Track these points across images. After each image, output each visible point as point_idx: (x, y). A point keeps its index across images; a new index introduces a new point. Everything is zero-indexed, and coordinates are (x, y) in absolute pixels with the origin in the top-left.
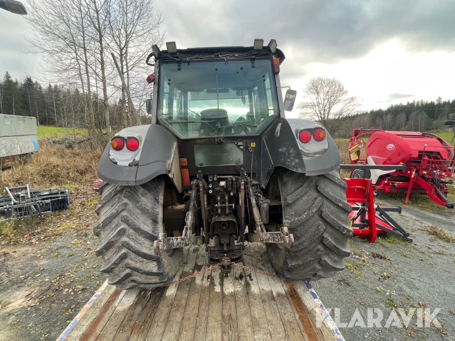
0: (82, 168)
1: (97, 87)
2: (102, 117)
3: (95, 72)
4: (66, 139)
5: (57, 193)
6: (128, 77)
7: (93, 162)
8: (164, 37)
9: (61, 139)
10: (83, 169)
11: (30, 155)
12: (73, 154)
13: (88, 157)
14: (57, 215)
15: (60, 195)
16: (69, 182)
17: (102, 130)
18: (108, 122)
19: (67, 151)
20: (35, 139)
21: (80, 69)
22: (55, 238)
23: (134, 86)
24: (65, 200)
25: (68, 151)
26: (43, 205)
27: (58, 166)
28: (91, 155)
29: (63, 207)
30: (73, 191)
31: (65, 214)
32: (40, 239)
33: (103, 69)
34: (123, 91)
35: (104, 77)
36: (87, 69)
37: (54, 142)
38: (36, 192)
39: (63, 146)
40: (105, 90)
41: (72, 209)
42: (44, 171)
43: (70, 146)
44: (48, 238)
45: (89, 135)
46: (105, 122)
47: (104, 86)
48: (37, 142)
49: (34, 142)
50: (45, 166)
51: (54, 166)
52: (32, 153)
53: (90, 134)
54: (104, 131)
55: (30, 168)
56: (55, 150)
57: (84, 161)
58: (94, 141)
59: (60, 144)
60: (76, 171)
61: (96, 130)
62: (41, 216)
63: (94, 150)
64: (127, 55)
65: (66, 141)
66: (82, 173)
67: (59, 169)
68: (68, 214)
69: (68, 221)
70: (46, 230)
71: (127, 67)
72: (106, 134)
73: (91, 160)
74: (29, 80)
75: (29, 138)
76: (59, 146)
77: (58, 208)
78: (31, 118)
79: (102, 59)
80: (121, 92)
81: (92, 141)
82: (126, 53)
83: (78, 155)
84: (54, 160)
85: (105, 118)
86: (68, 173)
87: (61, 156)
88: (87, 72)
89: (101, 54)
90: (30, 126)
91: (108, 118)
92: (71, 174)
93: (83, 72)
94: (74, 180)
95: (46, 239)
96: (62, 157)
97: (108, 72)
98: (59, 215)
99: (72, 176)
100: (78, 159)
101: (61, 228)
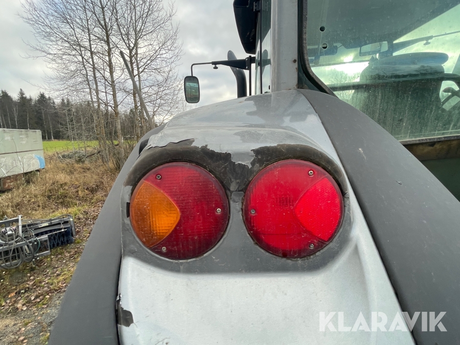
0: (92, 185)
1: (106, 93)
2: (113, 126)
3: (104, 77)
4: (76, 153)
5: (60, 224)
6: (139, 80)
7: (105, 177)
8: (178, 31)
9: (71, 152)
10: (94, 186)
11: (34, 173)
12: (83, 168)
13: (98, 171)
14: (59, 254)
15: (62, 226)
16: (78, 202)
17: (114, 141)
18: (119, 132)
19: (76, 166)
20: (41, 155)
21: (87, 75)
22: (51, 298)
23: (146, 90)
24: (69, 232)
25: (79, 165)
26: (38, 243)
27: (66, 184)
28: (103, 169)
29: (67, 241)
30: (81, 216)
31: (69, 252)
32: (29, 302)
33: (111, 72)
34: (135, 97)
35: (113, 82)
36: (94, 74)
37: (64, 156)
38: (32, 225)
39: (73, 161)
40: (114, 95)
41: (78, 243)
42: (50, 190)
43: (80, 160)
44: (41, 297)
45: (100, 147)
46: (116, 132)
47: (113, 92)
48: (43, 158)
49: (40, 159)
50: (51, 186)
51: (61, 185)
52: (38, 171)
53: (100, 145)
54: (116, 142)
55: (33, 188)
56: (64, 165)
57: (95, 177)
58: (105, 153)
59: (70, 158)
60: (87, 189)
61: (107, 142)
62: (36, 259)
63: (105, 163)
64: (137, 56)
65: (77, 155)
66: (93, 191)
67: (67, 188)
68: (73, 252)
69: (71, 265)
70: (40, 282)
71: (138, 68)
72: (118, 145)
73: (103, 174)
74: (42, 96)
75: (33, 155)
76: (68, 160)
77: (60, 243)
78: (36, 131)
79: (110, 60)
80: (132, 98)
81: (103, 154)
82: (136, 53)
83: (89, 169)
84: (62, 177)
85: (116, 127)
86: (77, 192)
87: (71, 171)
88: (95, 77)
89: (109, 55)
90: (34, 140)
91: (119, 127)
92: (80, 193)
93: (91, 78)
94: (84, 200)
95: (38, 300)
96: (71, 173)
97: (117, 74)
98: (61, 254)
99: (81, 196)
100: (88, 174)
101: (61, 278)
